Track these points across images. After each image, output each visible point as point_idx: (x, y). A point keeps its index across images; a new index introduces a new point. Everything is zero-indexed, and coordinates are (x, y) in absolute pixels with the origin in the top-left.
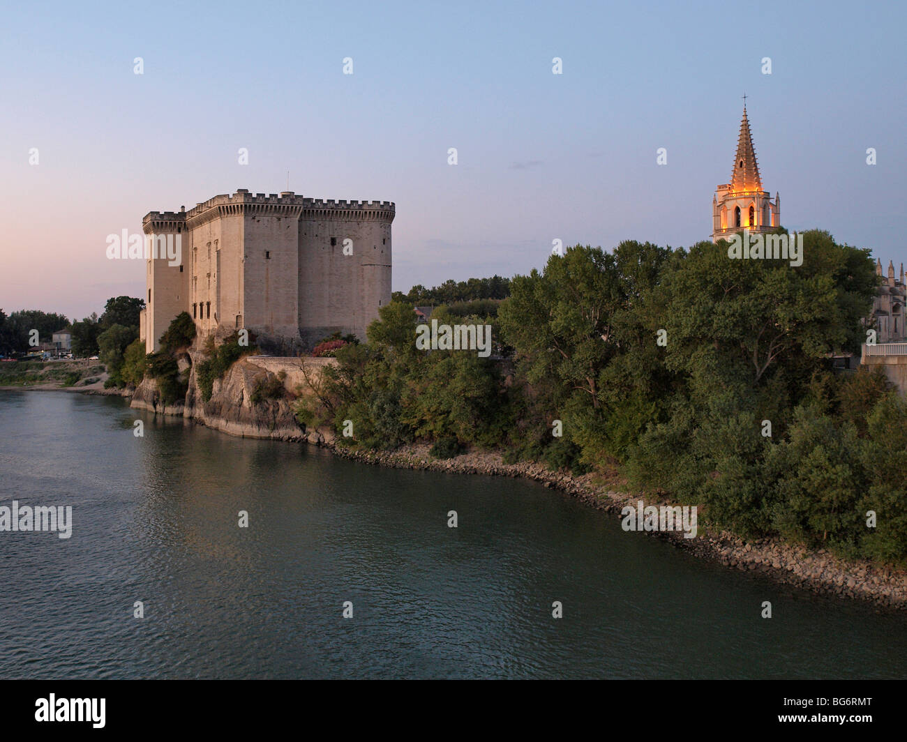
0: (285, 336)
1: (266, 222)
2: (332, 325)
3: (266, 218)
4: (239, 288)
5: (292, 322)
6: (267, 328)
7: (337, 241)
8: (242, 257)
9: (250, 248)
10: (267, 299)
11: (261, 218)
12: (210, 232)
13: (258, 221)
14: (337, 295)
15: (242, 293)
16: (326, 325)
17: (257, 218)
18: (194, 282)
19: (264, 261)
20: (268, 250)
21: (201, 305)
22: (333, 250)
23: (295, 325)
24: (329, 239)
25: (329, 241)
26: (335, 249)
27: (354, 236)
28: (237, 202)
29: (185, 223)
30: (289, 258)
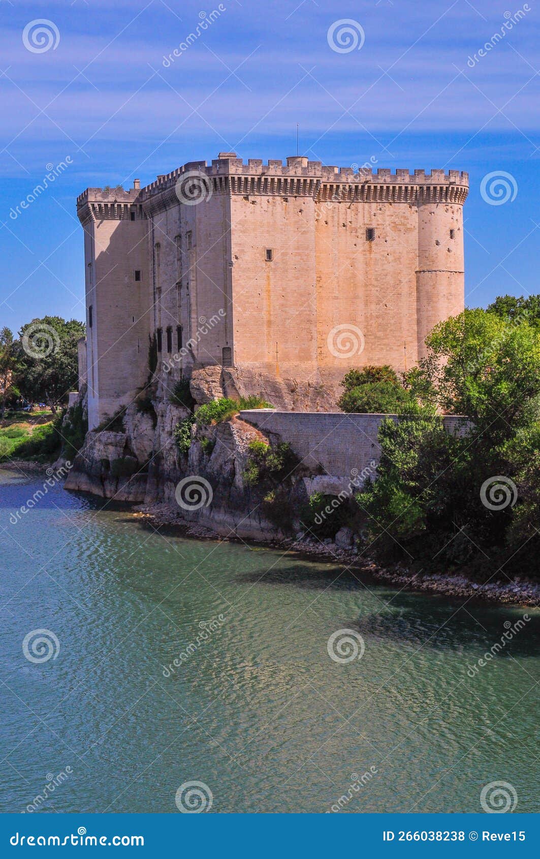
0: (298, 380)
1: (265, 204)
2: (371, 365)
3: (265, 198)
5: (307, 358)
6: (269, 366)
7: (376, 233)
8: (229, 257)
9: (240, 244)
10: (269, 322)
11: (258, 199)
12: (179, 219)
13: (253, 203)
14: (377, 317)
16: (362, 365)
17: (251, 198)
18: (157, 296)
19: (264, 265)
20: (269, 247)
21: (169, 330)
22: (371, 247)
23: (312, 365)
24: (362, 232)
25: (363, 234)
26: (373, 246)
27: (404, 225)
28: (220, 172)
29: (141, 206)
30: (303, 259)
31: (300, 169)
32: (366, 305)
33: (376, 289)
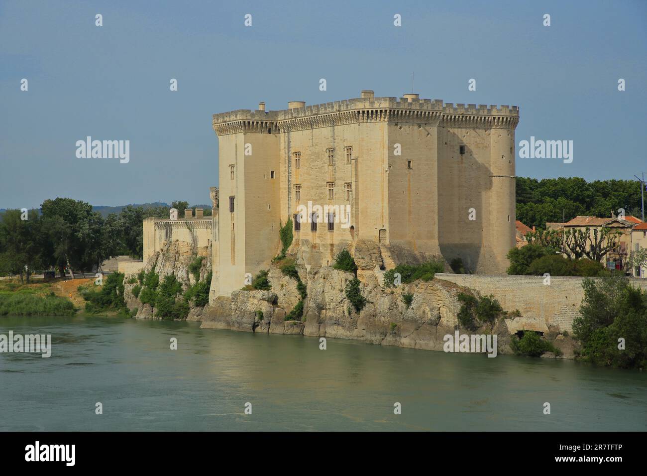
0: (427, 254)
1: (407, 129)
2: (462, 242)
3: (408, 125)
4: (383, 200)
5: (432, 237)
6: (410, 243)
7: (466, 150)
8: (386, 166)
9: (393, 157)
10: (410, 212)
11: (403, 125)
12: (333, 137)
13: (401, 128)
15: (386, 205)
16: (456, 242)
17: (399, 125)
19: (407, 171)
20: (409, 159)
22: (462, 159)
23: (435, 242)
24: (457, 148)
25: (458, 150)
26: (463, 158)
27: (483, 144)
28: (381, 107)
29: (276, 123)
30: (429, 168)
31: (430, 105)
32: (459, 200)
33: (465, 189)
